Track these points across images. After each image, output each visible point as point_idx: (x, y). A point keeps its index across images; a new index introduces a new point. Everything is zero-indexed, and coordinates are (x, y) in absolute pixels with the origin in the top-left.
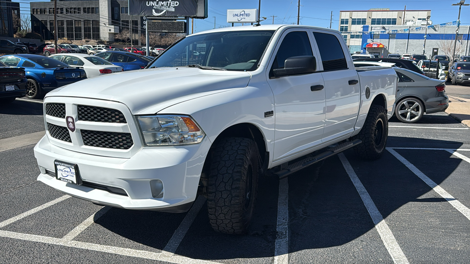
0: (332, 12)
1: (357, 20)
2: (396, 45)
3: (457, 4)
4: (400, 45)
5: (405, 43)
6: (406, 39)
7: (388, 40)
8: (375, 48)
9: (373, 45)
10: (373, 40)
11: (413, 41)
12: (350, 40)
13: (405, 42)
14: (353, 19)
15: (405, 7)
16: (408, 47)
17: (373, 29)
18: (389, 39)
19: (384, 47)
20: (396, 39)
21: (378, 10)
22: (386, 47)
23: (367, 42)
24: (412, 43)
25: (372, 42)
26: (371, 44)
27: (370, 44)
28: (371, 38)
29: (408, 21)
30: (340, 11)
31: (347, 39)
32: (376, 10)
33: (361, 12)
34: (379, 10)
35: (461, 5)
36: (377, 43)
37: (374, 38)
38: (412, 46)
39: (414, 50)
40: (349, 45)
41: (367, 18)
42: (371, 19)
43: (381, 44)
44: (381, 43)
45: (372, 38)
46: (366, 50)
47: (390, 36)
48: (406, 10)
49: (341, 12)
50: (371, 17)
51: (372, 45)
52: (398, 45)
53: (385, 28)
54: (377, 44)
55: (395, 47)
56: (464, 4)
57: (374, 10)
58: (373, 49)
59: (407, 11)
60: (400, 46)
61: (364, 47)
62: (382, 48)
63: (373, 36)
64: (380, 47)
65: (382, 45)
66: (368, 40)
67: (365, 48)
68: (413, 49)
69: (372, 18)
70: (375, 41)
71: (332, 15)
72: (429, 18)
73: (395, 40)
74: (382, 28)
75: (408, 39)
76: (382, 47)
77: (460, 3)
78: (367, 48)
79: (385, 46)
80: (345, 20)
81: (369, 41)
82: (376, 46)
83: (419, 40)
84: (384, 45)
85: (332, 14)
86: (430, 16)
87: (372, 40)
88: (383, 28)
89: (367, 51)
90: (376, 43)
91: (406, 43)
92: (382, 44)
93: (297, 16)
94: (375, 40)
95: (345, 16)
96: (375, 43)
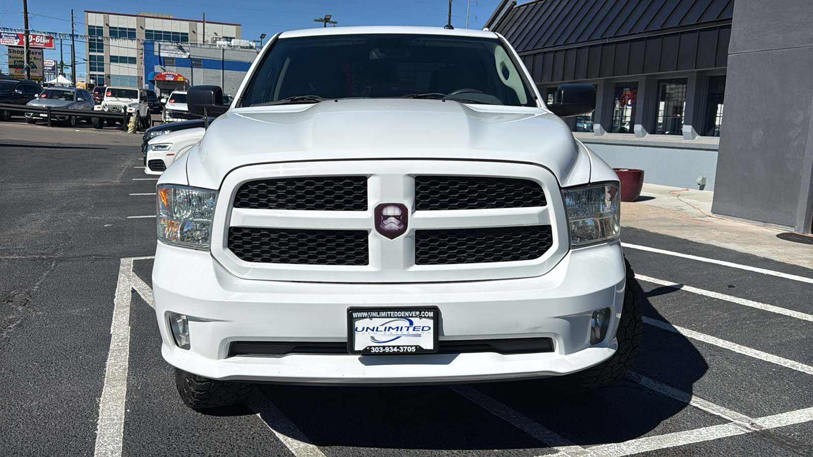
0: (72, 10)
1: (118, 30)
2: (203, 77)
3: (319, 19)
4: (212, 79)
5: (218, 77)
6: (220, 69)
7: (190, 69)
8: (169, 81)
9: (167, 76)
10: (165, 67)
11: (231, 74)
12: (110, 64)
13: (218, 75)
14: (110, 28)
15: (204, 16)
16: (225, 83)
17: (161, 48)
18: (192, 67)
19: (185, 82)
20: (204, 68)
21: (153, 16)
22: (189, 81)
23: (154, 71)
24: (229, 77)
25: (163, 71)
26: (163, 74)
27: (160, 75)
28: (161, 65)
29: (218, 39)
30: (85, 11)
31: (104, 62)
32: (151, 16)
33: (126, 17)
34: (156, 16)
35: (326, 22)
36: (173, 73)
37: (166, 64)
38: (230, 81)
39: (234, 89)
40: (109, 74)
41: (137, 27)
42: (144, 30)
43: (179, 75)
44: (181, 74)
45: (163, 65)
46: (154, 84)
47: (193, 62)
48: (205, 20)
49: (87, 13)
50: (143, 27)
51: (165, 76)
52: (208, 79)
53: (184, 48)
54: (174, 76)
55: (202, 81)
56: (330, 20)
57: (148, 15)
58: (166, 82)
59: (207, 22)
60: (211, 81)
61: (149, 79)
62: (183, 82)
63: (164, 61)
64: (179, 80)
65: (182, 78)
66: (156, 67)
67: (153, 82)
68: (232, 86)
69: (146, 29)
70: (169, 69)
71: (72, 17)
72: (264, 38)
73: (202, 69)
74: (177, 48)
75: (223, 69)
76: (182, 80)
77: (325, 19)
78: (156, 81)
79: (186, 79)
80: (96, 28)
81: (158, 69)
82: (172, 79)
83: (239, 72)
84: (185, 77)
85: (72, 14)
86: (265, 35)
87: (163, 67)
88: (179, 49)
89: (157, 87)
90: (171, 73)
91: (220, 76)
92: (181, 76)
93: (23, 11)
94: (167, 68)
95: (96, 20)
96: (169, 73)
